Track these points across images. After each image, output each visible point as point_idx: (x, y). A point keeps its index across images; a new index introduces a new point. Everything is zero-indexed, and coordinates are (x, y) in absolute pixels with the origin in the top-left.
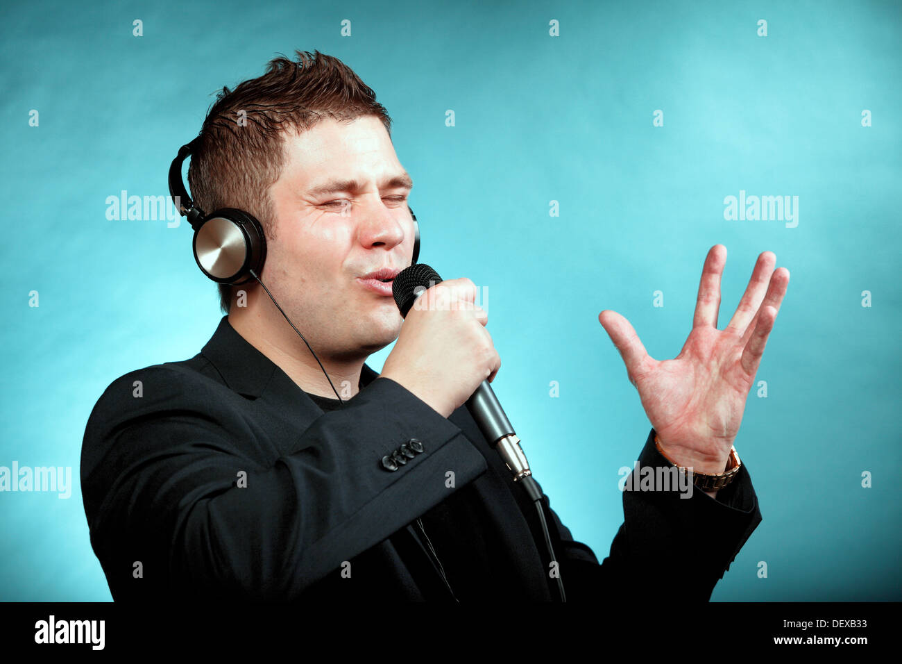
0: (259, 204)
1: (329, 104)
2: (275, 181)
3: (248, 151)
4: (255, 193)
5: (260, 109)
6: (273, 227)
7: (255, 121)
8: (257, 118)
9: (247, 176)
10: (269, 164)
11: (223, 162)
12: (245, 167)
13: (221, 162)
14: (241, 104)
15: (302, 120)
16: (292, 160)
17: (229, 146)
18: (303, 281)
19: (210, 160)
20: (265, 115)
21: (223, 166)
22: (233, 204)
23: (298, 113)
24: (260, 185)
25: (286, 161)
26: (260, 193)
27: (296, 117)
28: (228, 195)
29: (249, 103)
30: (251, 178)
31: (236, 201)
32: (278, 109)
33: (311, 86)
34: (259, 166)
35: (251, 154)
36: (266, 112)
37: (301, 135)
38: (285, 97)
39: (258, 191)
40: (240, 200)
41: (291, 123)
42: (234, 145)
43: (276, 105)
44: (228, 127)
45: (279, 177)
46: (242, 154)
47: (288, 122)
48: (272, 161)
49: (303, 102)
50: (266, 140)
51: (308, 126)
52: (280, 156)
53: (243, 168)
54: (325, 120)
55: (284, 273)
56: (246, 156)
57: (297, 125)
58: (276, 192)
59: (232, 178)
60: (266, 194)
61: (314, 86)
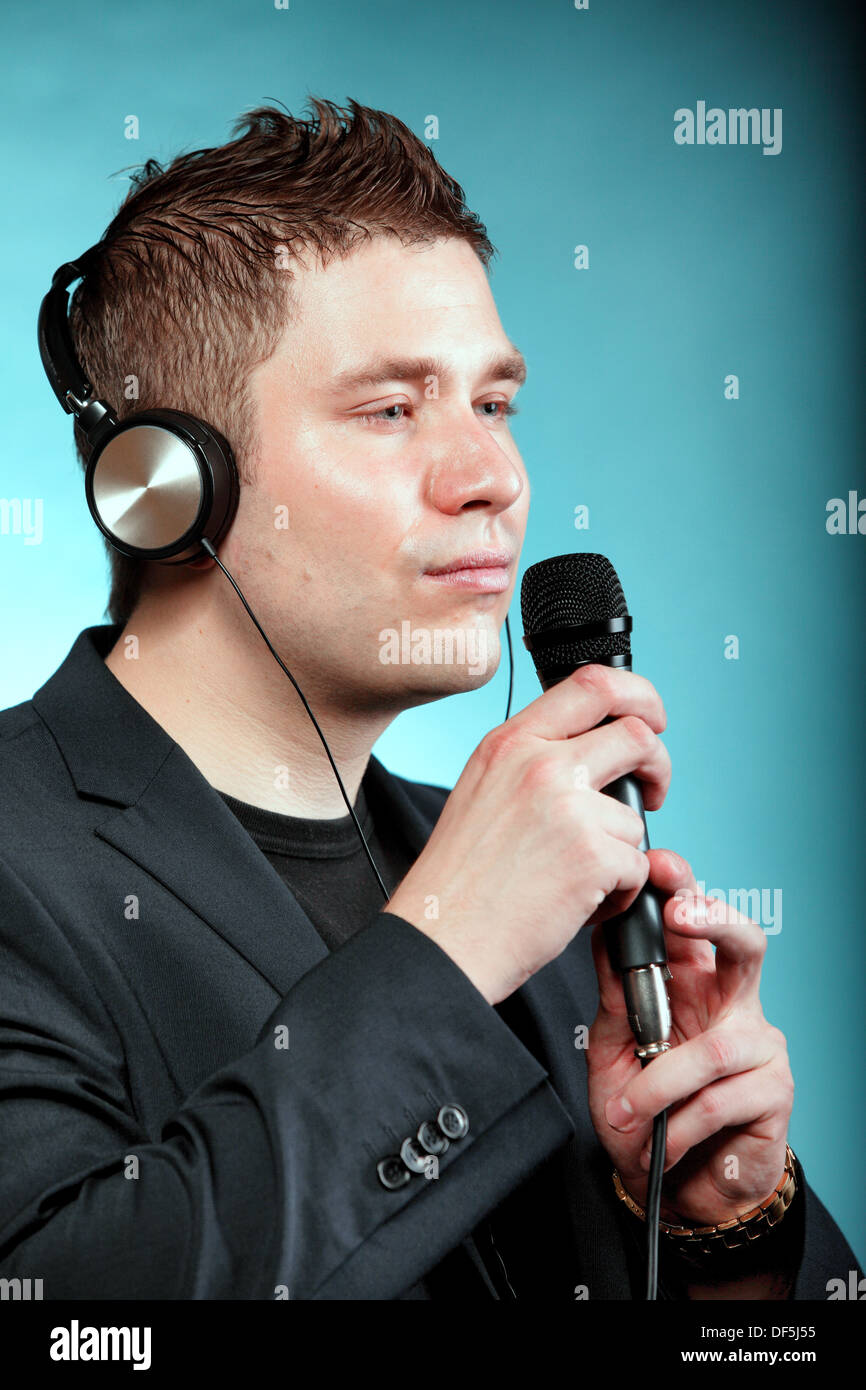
0: (227, 404)
1: (384, 210)
2: (265, 358)
3: (214, 295)
4: (221, 379)
5: (238, 209)
6: (250, 459)
7: (231, 233)
8: (235, 228)
9: (207, 345)
10: (256, 323)
11: (159, 314)
12: (206, 325)
13: (155, 313)
14: (194, 197)
15: (332, 238)
16: (303, 317)
17: (173, 282)
18: (307, 578)
19: (130, 307)
20: (252, 223)
21: (156, 321)
22: (175, 403)
23: (321, 223)
24: (234, 365)
25: (291, 317)
26: (232, 380)
27: (318, 231)
28: (165, 382)
29: (211, 197)
30: (217, 350)
31: (181, 395)
32: (279, 212)
33: (347, 172)
34: (234, 325)
35: (220, 299)
36: (253, 217)
37: (329, 268)
38: (292, 192)
39: (227, 377)
40: (188, 393)
41: (308, 243)
42: (185, 279)
43: (275, 206)
44: (172, 243)
45: (274, 348)
46: (200, 298)
47: (302, 240)
48: (262, 315)
49: (332, 202)
50: (256, 274)
51: (345, 251)
52: (281, 307)
53: (201, 326)
54: (375, 240)
55: (269, 556)
56: (210, 303)
57: (320, 248)
58: (265, 383)
59: (176, 347)
60: (243, 386)
61: (356, 173)
